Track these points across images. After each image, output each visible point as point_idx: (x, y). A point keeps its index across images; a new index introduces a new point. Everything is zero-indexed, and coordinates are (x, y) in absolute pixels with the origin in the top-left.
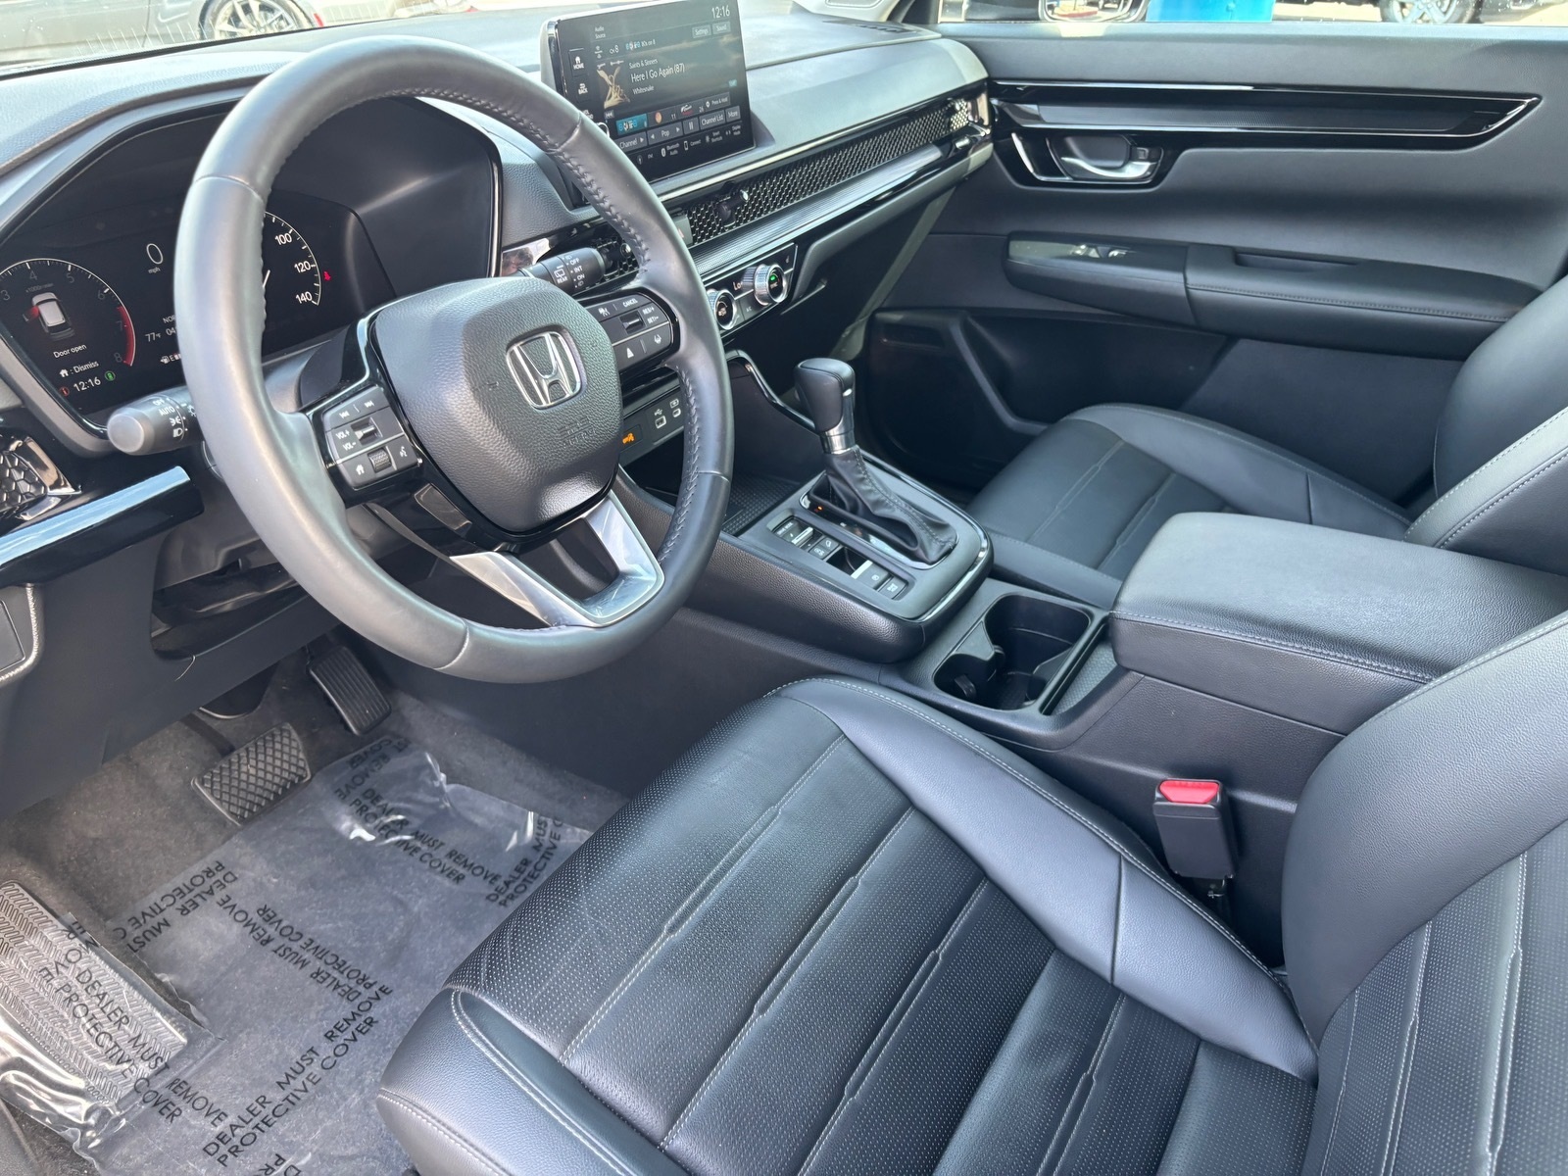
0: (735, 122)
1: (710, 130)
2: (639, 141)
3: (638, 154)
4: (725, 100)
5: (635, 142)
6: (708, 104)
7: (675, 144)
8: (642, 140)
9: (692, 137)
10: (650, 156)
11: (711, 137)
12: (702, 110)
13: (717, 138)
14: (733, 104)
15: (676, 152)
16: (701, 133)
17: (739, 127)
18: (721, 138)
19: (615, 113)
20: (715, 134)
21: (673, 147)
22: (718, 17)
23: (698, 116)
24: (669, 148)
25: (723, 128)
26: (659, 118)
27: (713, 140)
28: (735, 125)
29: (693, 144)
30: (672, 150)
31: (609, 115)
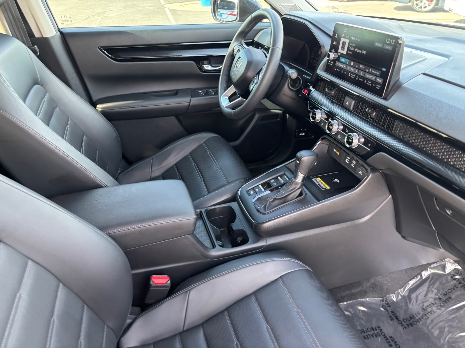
0: (379, 84)
1: (368, 80)
2: (344, 66)
3: (342, 70)
4: (378, 73)
5: (343, 66)
6: (370, 70)
7: (354, 75)
8: (345, 67)
9: (360, 77)
10: (345, 73)
11: (367, 82)
12: (367, 71)
13: (369, 84)
14: (381, 77)
15: (353, 77)
16: (364, 78)
17: (380, 87)
18: (370, 85)
19: (341, 55)
20: (369, 82)
21: (353, 75)
22: (388, 42)
23: (365, 72)
24: (351, 74)
25: (373, 82)
26: (352, 64)
27: (367, 83)
28: (378, 85)
29: (360, 79)
30: (352, 76)
31: (339, 54)
